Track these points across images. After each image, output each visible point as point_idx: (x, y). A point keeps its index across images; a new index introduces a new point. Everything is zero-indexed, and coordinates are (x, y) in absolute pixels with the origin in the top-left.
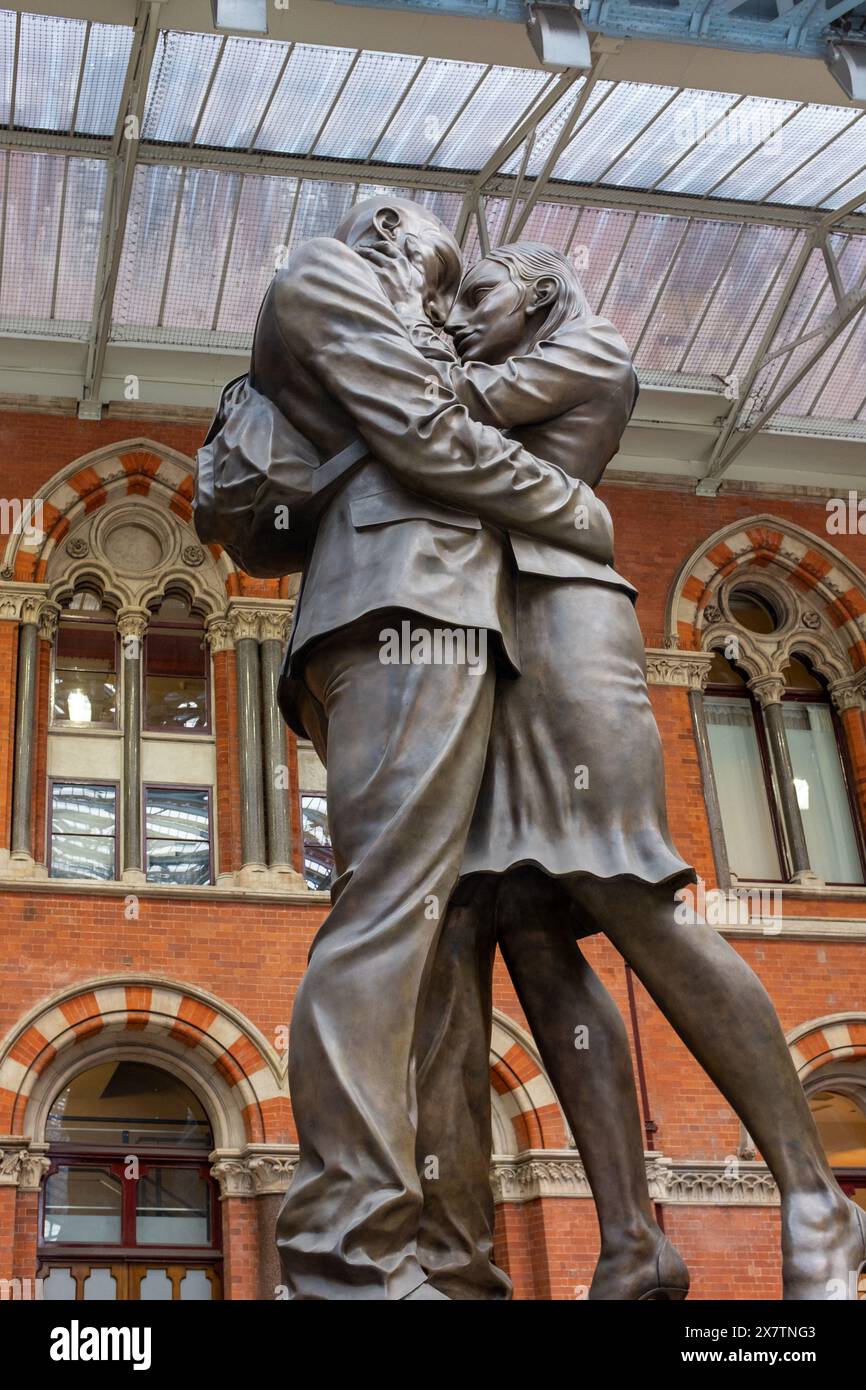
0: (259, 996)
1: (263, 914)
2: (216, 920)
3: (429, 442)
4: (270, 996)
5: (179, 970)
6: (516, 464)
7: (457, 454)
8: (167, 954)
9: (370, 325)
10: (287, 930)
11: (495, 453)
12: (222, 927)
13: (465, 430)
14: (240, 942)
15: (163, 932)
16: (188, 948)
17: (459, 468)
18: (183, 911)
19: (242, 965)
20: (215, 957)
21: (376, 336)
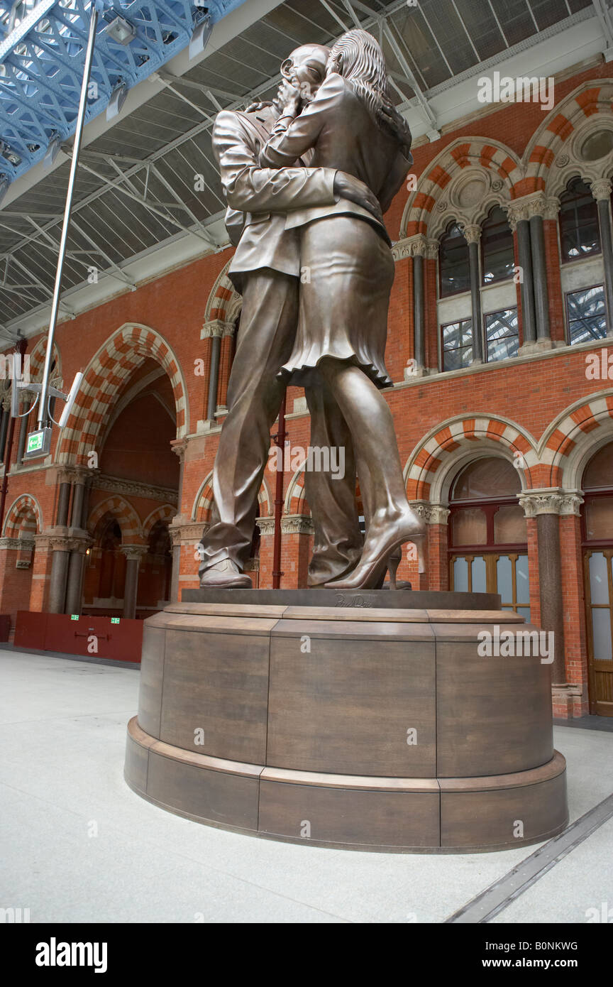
0: (529, 412)
1: (530, 368)
2: (507, 377)
3: (235, 193)
4: (534, 411)
5: (489, 407)
6: (274, 183)
7: (250, 191)
8: (483, 400)
9: (227, 147)
10: (543, 374)
11: (265, 181)
12: (509, 380)
13: (249, 179)
14: (518, 386)
15: (481, 390)
16: (493, 395)
17: (251, 197)
18: (490, 376)
19: (519, 398)
20: (507, 396)
21: (227, 152)
